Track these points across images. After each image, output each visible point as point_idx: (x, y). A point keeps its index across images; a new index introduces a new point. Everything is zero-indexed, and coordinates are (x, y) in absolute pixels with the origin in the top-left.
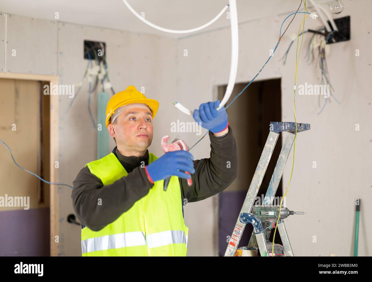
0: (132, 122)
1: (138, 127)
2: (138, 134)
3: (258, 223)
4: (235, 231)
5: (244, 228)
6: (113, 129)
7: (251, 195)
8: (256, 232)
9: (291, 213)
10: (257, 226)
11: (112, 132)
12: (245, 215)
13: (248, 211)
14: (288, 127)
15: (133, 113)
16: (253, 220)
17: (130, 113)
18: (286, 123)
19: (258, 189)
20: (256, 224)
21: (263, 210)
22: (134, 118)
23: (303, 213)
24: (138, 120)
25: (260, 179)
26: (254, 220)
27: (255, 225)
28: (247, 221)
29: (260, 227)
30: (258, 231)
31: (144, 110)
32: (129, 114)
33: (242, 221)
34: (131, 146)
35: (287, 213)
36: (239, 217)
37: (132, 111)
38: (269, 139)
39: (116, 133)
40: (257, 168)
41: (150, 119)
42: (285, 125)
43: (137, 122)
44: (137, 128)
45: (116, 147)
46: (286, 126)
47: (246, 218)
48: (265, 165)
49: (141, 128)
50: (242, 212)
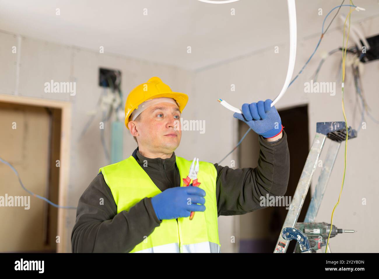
0: (159, 119)
1: (167, 125)
2: (167, 133)
3: (305, 239)
4: (277, 249)
5: (288, 246)
6: (135, 127)
7: (295, 206)
8: (303, 249)
9: (340, 231)
10: (304, 243)
11: (133, 130)
12: (289, 230)
13: (292, 225)
14: (337, 127)
15: (160, 108)
16: (298, 236)
17: (157, 108)
18: (335, 123)
19: (304, 199)
20: (302, 240)
21: (306, 227)
22: (162, 115)
23: (353, 231)
24: (166, 117)
25: (305, 188)
26: (300, 236)
27: (301, 242)
28: (291, 237)
29: (307, 244)
30: (305, 248)
31: (172, 105)
32: (156, 110)
33: (285, 237)
34: (158, 147)
35: (335, 231)
36: (281, 232)
37: (159, 106)
38: (316, 142)
39: (139, 132)
40: (302, 175)
41: (179, 116)
42: (334, 125)
43: (165, 119)
44: (165, 127)
45: (138, 149)
46: (336, 126)
47: (290, 234)
48: (311, 171)
49: (170, 127)
50: (285, 227)
